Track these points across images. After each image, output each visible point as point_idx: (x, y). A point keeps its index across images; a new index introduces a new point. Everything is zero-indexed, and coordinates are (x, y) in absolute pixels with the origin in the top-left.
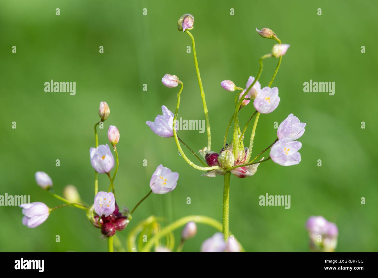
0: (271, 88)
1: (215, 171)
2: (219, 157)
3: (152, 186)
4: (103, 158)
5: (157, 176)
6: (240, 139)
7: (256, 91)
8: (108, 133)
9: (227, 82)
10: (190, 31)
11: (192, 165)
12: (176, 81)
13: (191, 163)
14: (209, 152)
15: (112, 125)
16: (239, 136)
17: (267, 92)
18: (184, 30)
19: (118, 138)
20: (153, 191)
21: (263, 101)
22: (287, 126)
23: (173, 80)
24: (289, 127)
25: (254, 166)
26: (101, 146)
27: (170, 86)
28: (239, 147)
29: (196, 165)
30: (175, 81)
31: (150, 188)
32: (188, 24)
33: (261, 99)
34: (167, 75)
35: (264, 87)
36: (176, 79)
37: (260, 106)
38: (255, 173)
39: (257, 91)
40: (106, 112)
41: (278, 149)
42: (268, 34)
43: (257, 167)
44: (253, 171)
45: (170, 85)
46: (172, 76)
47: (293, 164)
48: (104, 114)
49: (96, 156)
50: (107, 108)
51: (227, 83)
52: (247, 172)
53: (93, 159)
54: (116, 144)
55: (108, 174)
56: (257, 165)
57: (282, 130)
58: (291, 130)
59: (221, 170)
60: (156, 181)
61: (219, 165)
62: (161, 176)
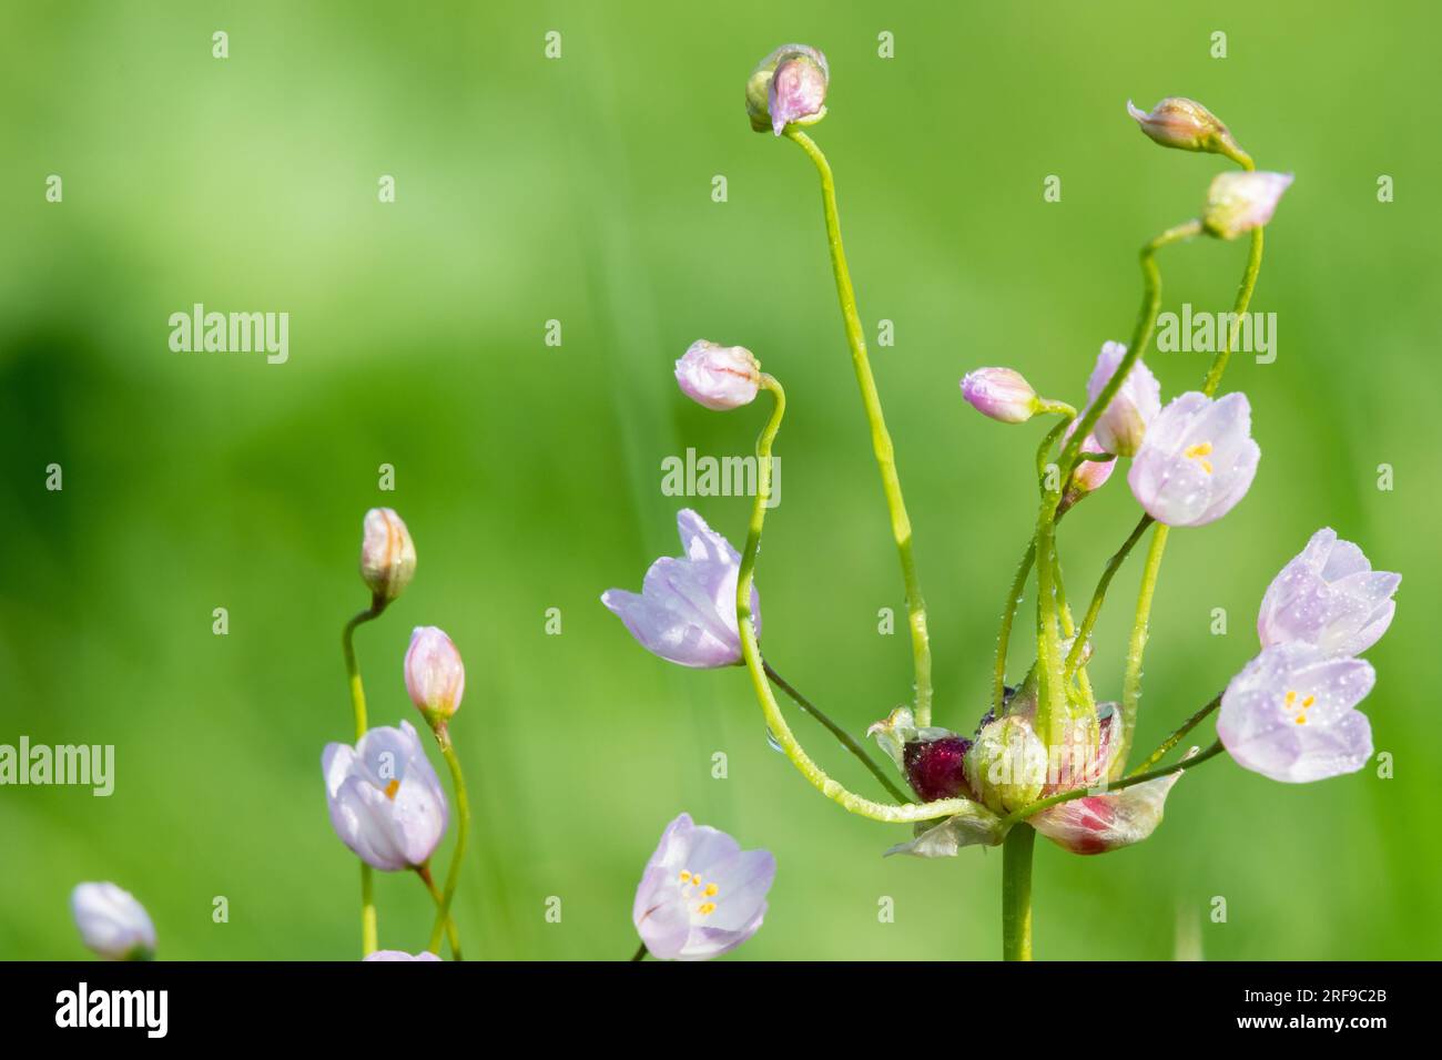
0: (1215, 400)
1: (950, 827)
2: (972, 754)
3: (642, 920)
4: (391, 789)
5: (662, 874)
6: (1070, 661)
7: (1134, 412)
8: (406, 664)
9: (991, 376)
10: (808, 130)
11: (837, 795)
12: (749, 377)
13: (830, 786)
14: (920, 734)
15: (426, 625)
16: (1069, 644)
17: (1192, 422)
18: (779, 126)
19: (455, 690)
20: (648, 946)
21: (1174, 462)
22: (1303, 592)
23: (731, 371)
24: (1312, 596)
25: (1150, 793)
26: (375, 730)
27: (717, 402)
28: (1071, 703)
29: (855, 797)
30: (741, 375)
31: (635, 931)
32: (796, 95)
33: (1162, 454)
34: (701, 347)
35: (1178, 396)
36: (747, 365)
37: (1162, 486)
38: (1157, 828)
39: (1144, 418)
40: (396, 561)
41: (1256, 696)
42: (1189, 128)
43: (1163, 795)
44: (1146, 817)
45: (716, 397)
46: (727, 349)
47: (1334, 773)
48: (387, 570)
49: (351, 782)
50: (400, 539)
51: (992, 381)
52: (1112, 822)
53: (337, 802)
54: (448, 718)
55: (421, 870)
56: (1161, 789)
57: (1280, 612)
58: (1324, 611)
59: (985, 821)
60: (661, 898)
61: (973, 797)
62: (686, 872)
